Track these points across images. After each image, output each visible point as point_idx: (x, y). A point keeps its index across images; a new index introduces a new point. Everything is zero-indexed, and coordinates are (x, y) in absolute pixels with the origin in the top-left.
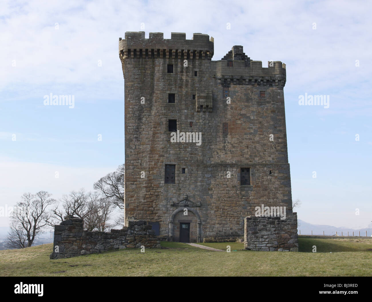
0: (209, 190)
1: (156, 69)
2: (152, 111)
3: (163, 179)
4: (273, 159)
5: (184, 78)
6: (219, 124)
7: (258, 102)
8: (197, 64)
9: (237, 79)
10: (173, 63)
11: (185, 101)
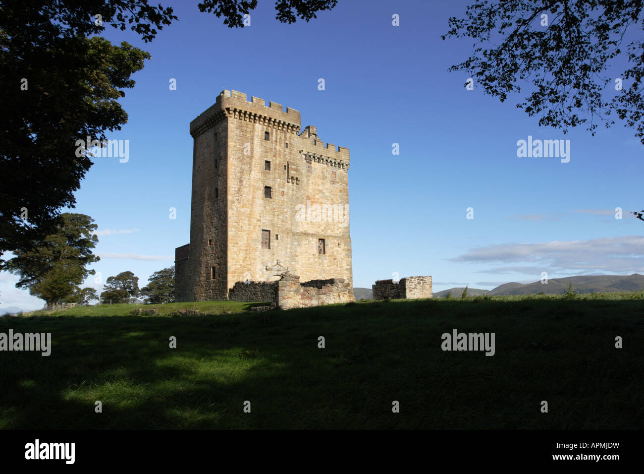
0: (296, 256)
1: (256, 133)
2: (251, 175)
3: (260, 243)
4: (340, 232)
5: (278, 147)
6: (304, 197)
7: (331, 181)
8: (288, 137)
9: (318, 158)
10: (270, 131)
11: (279, 170)
